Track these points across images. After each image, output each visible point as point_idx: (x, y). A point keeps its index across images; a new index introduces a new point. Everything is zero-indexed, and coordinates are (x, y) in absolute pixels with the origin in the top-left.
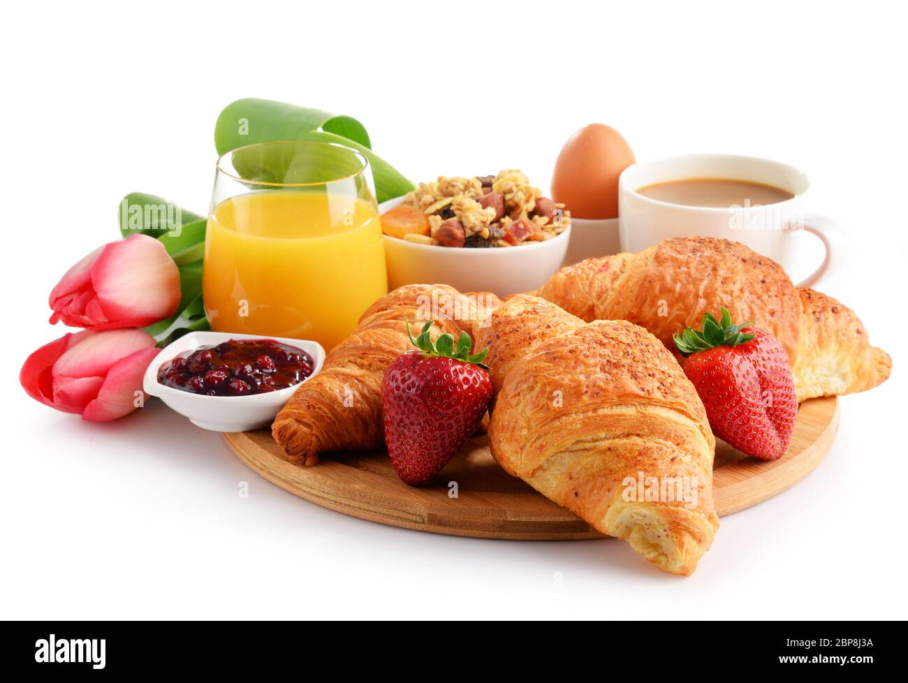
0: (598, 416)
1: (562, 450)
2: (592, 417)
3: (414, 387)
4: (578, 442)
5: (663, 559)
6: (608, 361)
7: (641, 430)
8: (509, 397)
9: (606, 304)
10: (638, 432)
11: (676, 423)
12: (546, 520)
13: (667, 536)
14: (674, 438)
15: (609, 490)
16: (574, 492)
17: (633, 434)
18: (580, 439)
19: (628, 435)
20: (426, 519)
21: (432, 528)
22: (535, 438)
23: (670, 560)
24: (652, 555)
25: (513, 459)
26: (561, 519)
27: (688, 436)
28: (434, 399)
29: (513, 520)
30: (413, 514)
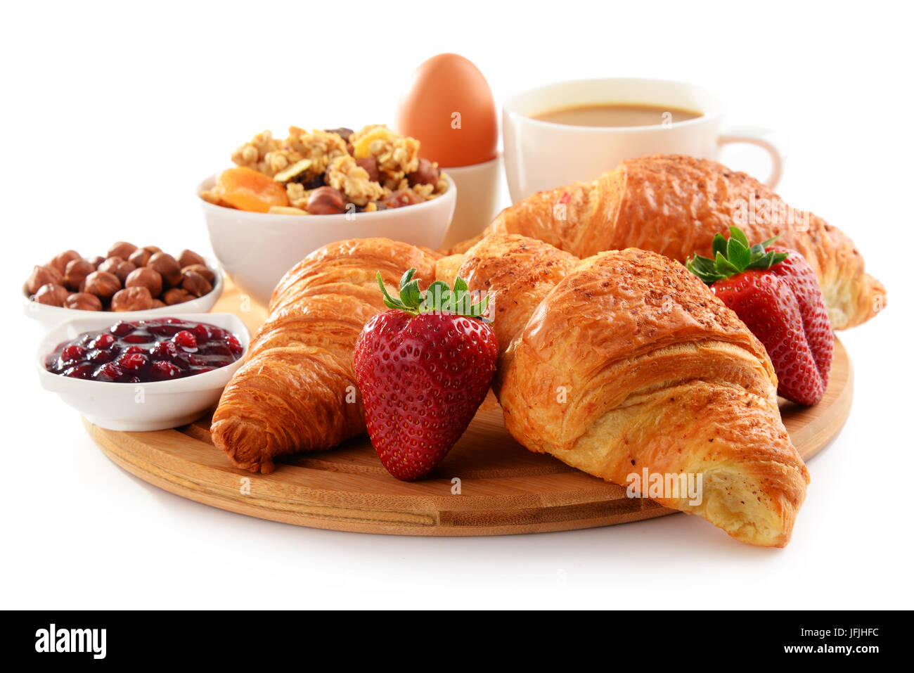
0: (656, 360)
1: (614, 407)
2: (648, 362)
3: (410, 352)
4: (631, 396)
5: (750, 529)
6: (652, 292)
7: (706, 373)
8: (538, 350)
9: (577, 240)
10: (702, 375)
11: (743, 359)
12: (590, 501)
13: (759, 499)
14: (742, 379)
15: (680, 450)
16: (630, 460)
17: (695, 379)
18: (635, 390)
19: (689, 381)
20: (438, 520)
21: (447, 529)
22: (581, 395)
23: (761, 530)
24: (736, 527)
25: (549, 427)
26: (608, 498)
27: (756, 375)
28: (440, 364)
29: (549, 505)
30: (420, 515)
